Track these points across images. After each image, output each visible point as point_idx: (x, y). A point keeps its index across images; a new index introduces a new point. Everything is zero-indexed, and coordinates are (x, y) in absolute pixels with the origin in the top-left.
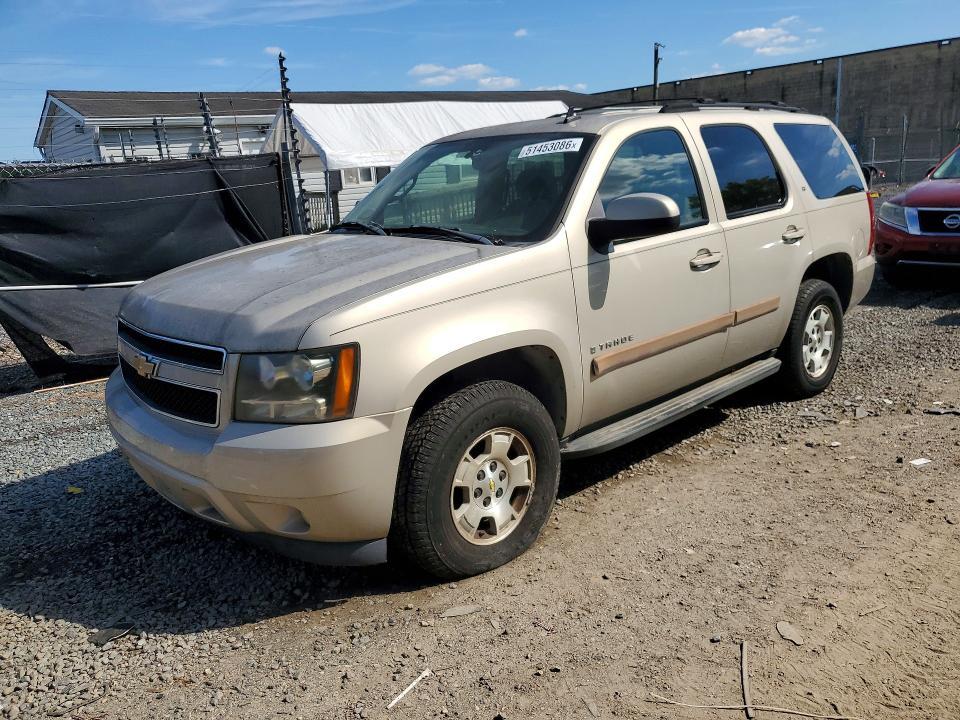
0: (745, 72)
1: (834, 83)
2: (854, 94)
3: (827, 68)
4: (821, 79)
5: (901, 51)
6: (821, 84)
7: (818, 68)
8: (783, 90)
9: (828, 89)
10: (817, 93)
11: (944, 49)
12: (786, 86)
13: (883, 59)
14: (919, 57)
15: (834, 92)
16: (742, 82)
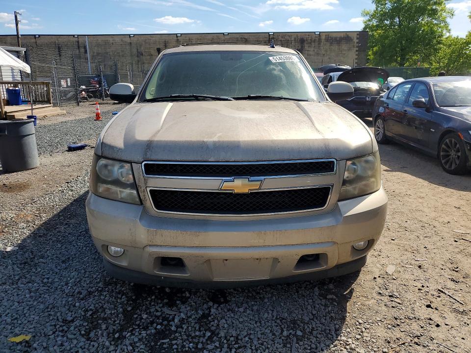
0: (35, 35)
1: (85, 47)
2: (95, 54)
3: (81, 40)
4: (78, 45)
5: (114, 36)
6: (79, 47)
7: (76, 39)
8: (59, 48)
9: (82, 50)
10: (78, 51)
11: (132, 38)
12: (60, 46)
13: (107, 39)
14: (122, 40)
15: (86, 52)
16: (33, 40)
